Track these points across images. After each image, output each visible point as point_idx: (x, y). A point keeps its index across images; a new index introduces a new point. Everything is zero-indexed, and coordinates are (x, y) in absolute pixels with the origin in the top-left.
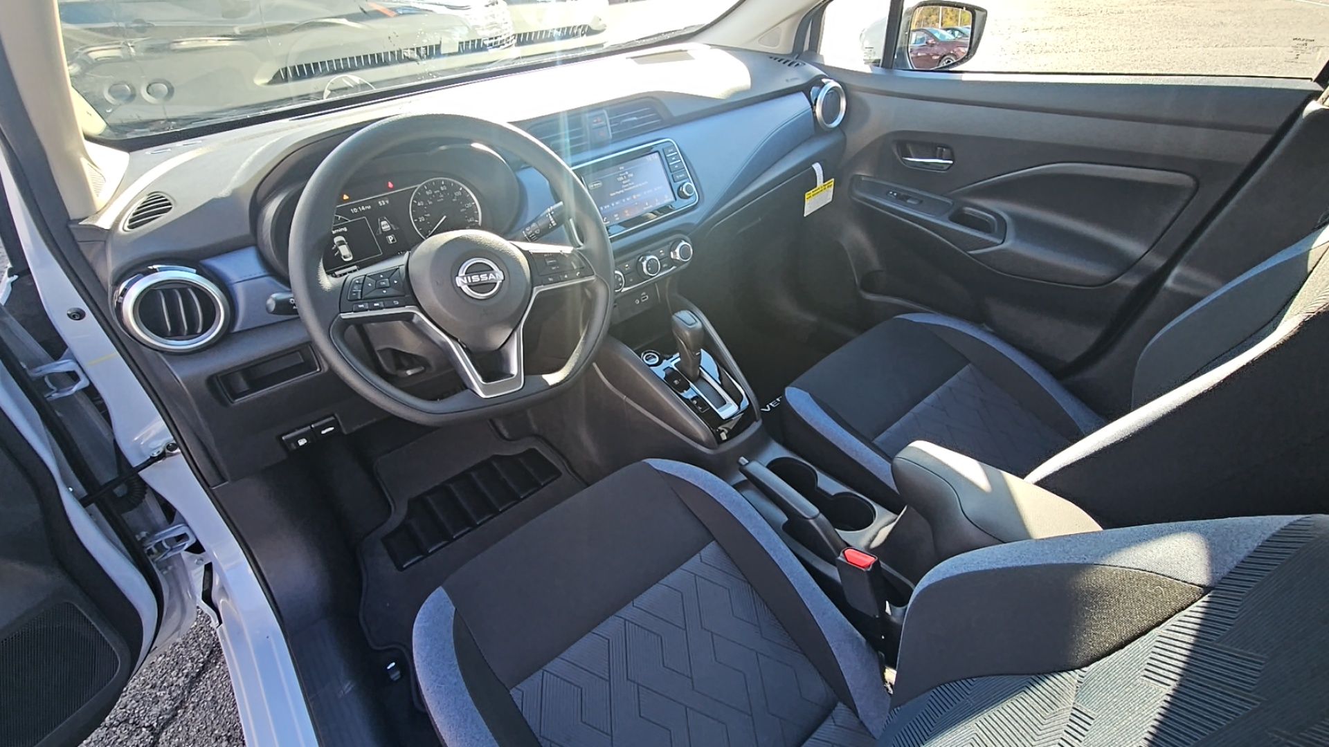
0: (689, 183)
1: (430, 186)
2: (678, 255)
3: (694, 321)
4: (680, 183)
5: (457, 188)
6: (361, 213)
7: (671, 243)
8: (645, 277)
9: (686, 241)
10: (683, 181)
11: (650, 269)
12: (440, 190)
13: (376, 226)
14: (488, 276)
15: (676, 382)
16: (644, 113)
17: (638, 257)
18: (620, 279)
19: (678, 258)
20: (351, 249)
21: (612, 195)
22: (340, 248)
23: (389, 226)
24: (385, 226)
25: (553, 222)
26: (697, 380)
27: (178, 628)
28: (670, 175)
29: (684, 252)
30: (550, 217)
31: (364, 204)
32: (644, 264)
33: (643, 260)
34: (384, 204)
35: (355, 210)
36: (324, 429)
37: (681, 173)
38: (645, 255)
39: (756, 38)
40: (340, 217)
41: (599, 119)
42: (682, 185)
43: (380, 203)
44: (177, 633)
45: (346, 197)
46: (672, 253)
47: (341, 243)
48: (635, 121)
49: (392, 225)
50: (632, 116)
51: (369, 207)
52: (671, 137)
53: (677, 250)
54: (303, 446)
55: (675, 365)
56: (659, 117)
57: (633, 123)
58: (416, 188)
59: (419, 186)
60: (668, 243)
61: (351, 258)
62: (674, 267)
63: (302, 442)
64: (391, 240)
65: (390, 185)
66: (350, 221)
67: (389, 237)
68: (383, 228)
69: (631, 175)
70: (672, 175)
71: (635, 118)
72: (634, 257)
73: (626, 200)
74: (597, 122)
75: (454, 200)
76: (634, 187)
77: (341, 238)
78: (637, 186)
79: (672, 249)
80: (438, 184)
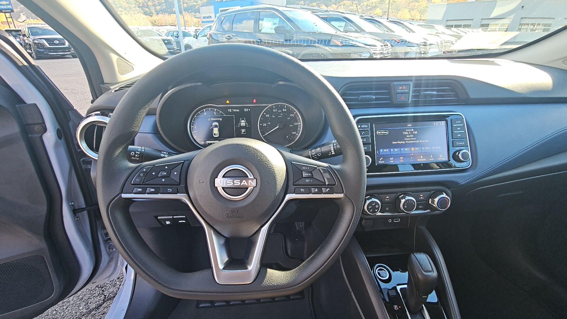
0: (467, 152)
1: (277, 107)
2: (436, 203)
3: (431, 269)
4: (458, 148)
5: (292, 112)
6: (233, 113)
7: (432, 192)
8: (400, 211)
9: (447, 195)
10: (461, 148)
11: (406, 207)
12: (282, 111)
13: (238, 122)
14: (241, 182)
15: (396, 307)
16: (444, 91)
17: (399, 194)
18: (377, 206)
19: (435, 205)
20: (219, 130)
21: (393, 143)
22: (214, 129)
23: (245, 124)
24: (243, 123)
25: (333, 151)
26: (416, 313)
27: (109, 277)
28: (451, 140)
29: (442, 202)
30: (332, 147)
31: (236, 108)
32: (403, 201)
33: (402, 198)
34: (247, 111)
35: (230, 110)
36: (180, 221)
37: (461, 141)
38: (406, 194)
39: (561, 59)
40: (221, 112)
41: (404, 87)
42: (459, 151)
43: (245, 109)
44: (108, 279)
45: (228, 102)
46: (430, 200)
47: (216, 126)
48: (434, 95)
49: (247, 124)
50: (433, 90)
51: (238, 111)
52: (461, 111)
53: (436, 200)
54: (168, 224)
55: (401, 289)
56: (456, 95)
57: (432, 96)
58: (268, 106)
59: (270, 105)
60: (430, 191)
61: (218, 136)
62: (428, 211)
63: (168, 223)
64: (243, 132)
65: (255, 101)
66: (225, 115)
67: (243, 130)
68: (241, 124)
69: (416, 133)
70: (453, 141)
71: (435, 93)
72: (397, 193)
73: (404, 150)
74: (402, 89)
75: (288, 118)
76: (415, 142)
77: (217, 124)
78: (417, 142)
79: (433, 196)
80: (282, 107)
